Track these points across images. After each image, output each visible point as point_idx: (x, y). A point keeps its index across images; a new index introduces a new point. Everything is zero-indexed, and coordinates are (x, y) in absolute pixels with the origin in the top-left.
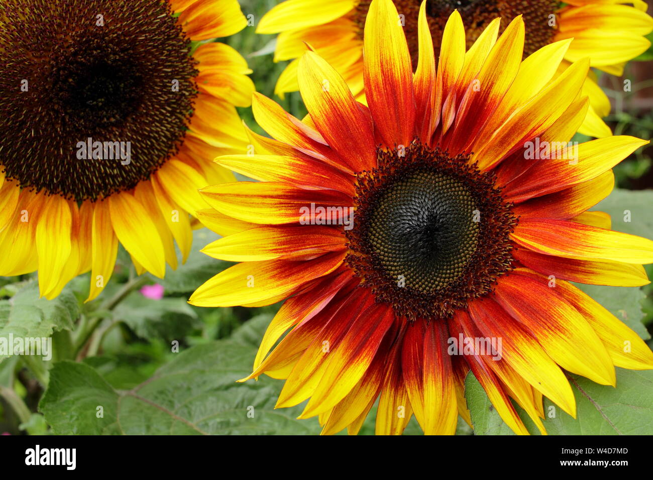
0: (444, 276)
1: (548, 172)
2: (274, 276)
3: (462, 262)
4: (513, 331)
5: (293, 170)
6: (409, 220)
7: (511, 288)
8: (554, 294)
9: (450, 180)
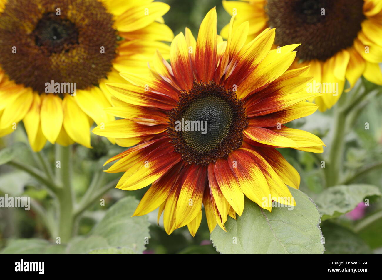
0: (209, 146)
1: (272, 105)
2: (133, 130)
3: (219, 141)
4: (232, 176)
5: (155, 85)
6: (199, 117)
7: (236, 156)
8: (253, 162)
9: (224, 102)
